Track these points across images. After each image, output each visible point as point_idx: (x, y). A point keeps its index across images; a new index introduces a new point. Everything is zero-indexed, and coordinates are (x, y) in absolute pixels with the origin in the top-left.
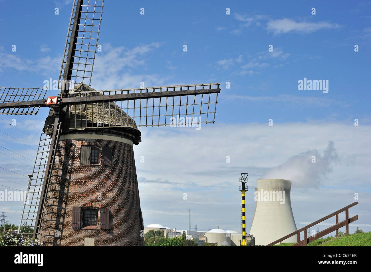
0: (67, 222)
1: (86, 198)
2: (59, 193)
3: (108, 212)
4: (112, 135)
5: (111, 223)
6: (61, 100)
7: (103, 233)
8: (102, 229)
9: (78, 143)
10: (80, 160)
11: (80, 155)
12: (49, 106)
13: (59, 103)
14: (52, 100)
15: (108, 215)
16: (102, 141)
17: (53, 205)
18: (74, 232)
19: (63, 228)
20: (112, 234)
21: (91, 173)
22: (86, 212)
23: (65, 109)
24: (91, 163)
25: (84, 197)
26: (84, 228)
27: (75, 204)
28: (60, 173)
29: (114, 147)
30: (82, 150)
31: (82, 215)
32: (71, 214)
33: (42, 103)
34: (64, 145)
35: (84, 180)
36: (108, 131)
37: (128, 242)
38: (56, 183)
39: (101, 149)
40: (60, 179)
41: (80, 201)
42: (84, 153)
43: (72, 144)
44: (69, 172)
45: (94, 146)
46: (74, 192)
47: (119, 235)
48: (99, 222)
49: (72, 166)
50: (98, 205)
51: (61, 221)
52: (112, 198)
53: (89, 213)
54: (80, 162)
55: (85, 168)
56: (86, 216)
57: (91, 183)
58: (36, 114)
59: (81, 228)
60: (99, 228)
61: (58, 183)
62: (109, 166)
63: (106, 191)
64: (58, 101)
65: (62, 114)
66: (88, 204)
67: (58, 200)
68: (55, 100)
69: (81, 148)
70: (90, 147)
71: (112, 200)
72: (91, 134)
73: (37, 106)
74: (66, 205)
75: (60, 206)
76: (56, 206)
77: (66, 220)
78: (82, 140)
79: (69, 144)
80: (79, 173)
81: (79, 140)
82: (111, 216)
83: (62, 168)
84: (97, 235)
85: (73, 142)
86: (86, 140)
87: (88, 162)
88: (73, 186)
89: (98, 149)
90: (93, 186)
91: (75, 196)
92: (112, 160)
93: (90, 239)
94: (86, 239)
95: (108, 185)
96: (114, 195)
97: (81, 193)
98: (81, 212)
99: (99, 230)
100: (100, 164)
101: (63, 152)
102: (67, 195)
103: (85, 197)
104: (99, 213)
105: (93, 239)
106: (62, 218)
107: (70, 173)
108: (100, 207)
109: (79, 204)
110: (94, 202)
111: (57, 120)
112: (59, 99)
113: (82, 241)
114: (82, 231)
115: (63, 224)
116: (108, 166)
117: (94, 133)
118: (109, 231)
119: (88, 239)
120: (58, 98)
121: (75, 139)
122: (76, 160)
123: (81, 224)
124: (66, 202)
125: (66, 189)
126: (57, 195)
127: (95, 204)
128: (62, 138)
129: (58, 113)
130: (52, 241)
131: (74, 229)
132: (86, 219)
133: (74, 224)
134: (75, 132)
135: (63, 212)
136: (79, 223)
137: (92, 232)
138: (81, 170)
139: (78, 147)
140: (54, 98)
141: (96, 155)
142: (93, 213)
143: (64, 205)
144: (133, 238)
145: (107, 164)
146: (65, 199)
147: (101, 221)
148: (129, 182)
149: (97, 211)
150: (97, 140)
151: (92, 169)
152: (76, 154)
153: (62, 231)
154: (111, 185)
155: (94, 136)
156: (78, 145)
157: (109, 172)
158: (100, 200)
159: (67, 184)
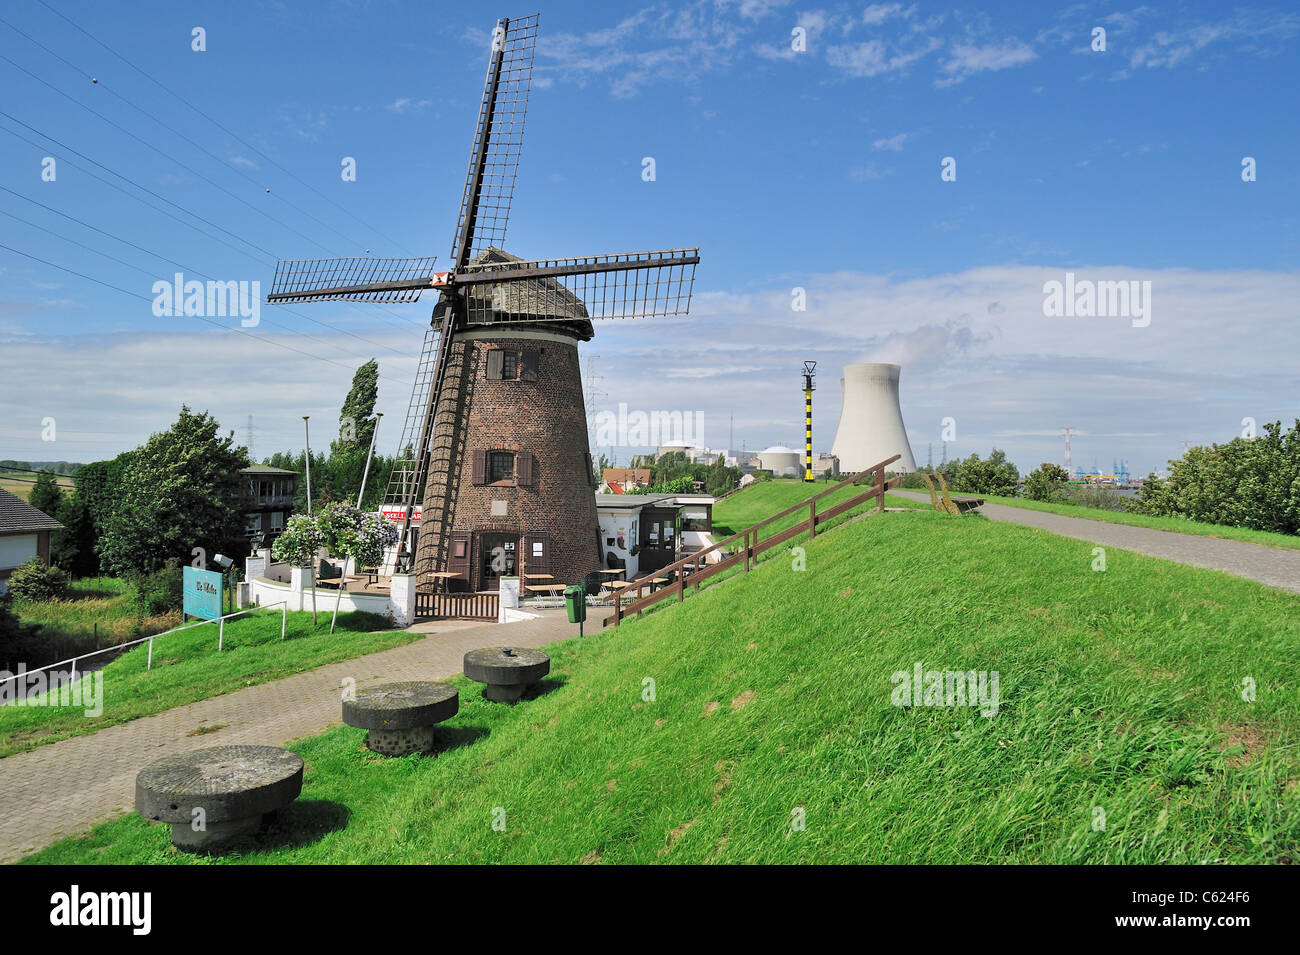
0: (465, 475)
2: (453, 428)
3: (531, 457)
4: (538, 330)
5: (535, 474)
6: (454, 278)
7: (522, 492)
9: (483, 345)
10: (486, 373)
12: (437, 287)
13: (450, 283)
14: (440, 279)
15: (530, 462)
16: (521, 341)
17: (444, 447)
18: (476, 491)
19: (458, 485)
20: (537, 493)
21: (503, 394)
22: (496, 458)
23: (462, 291)
24: (504, 378)
25: (491, 433)
26: (491, 485)
27: (478, 445)
28: (455, 394)
29: (542, 350)
30: (489, 359)
31: (489, 463)
32: (471, 461)
33: (426, 283)
34: (461, 348)
35: (492, 405)
36: (531, 325)
37: (565, 505)
38: (449, 411)
39: (521, 354)
40: (454, 404)
41: (485, 440)
42: (492, 362)
43: (474, 348)
44: (469, 394)
46: (476, 426)
47: (548, 495)
48: (516, 475)
49: (473, 383)
50: (514, 448)
51: (456, 473)
52: (536, 435)
53: (501, 458)
54: (486, 377)
55: (494, 385)
56: (496, 464)
57: (503, 410)
58: (415, 301)
59: (485, 485)
60: (515, 484)
61: (452, 412)
62: (533, 382)
64: (449, 280)
65: (456, 299)
66: (499, 445)
67: (451, 439)
68: (444, 279)
70: (503, 352)
71: (537, 438)
72: (504, 330)
73: (418, 287)
74: (464, 446)
75: (454, 448)
76: (448, 448)
77: (463, 472)
78: (491, 341)
79: (470, 347)
80: (485, 394)
81: (484, 341)
82: (535, 463)
83: (457, 386)
84: (512, 495)
85: (476, 344)
86: (496, 341)
87: (499, 376)
88: (475, 417)
89: (515, 355)
90: (506, 416)
91: (479, 432)
92: (537, 372)
93: (500, 502)
94: (494, 502)
95: (531, 413)
96: (541, 429)
97: (486, 428)
98: (486, 458)
99: (515, 487)
100: (518, 379)
101: (460, 360)
102: (465, 430)
103: (493, 433)
104: (515, 459)
105: (506, 502)
106: (457, 469)
107: (472, 395)
108: (517, 449)
109: (484, 445)
110: (507, 441)
111: (449, 310)
112: (451, 277)
113: (487, 505)
114: (488, 489)
115: (458, 477)
117: (508, 329)
118: (532, 488)
119: (497, 501)
120: (450, 274)
121: (479, 340)
122: (481, 374)
123: (486, 477)
124: (464, 443)
125: (464, 421)
126: (451, 430)
127: (509, 445)
128: (457, 337)
129: (452, 299)
130: (442, 506)
131: (475, 486)
132: (496, 469)
133: (474, 478)
134: (478, 328)
135: (459, 458)
136: (484, 475)
137: (503, 490)
138: (487, 389)
139: (483, 352)
140: (442, 274)
141: (513, 364)
142: (506, 458)
143: (460, 448)
145: (528, 377)
146: (462, 437)
147: (519, 472)
148: (567, 407)
149: (513, 455)
150: (514, 340)
151: (504, 388)
152: (480, 364)
153: (457, 490)
154: (536, 413)
155: (509, 334)
156: (485, 348)
157: (533, 391)
158: (517, 438)
159: (465, 413)
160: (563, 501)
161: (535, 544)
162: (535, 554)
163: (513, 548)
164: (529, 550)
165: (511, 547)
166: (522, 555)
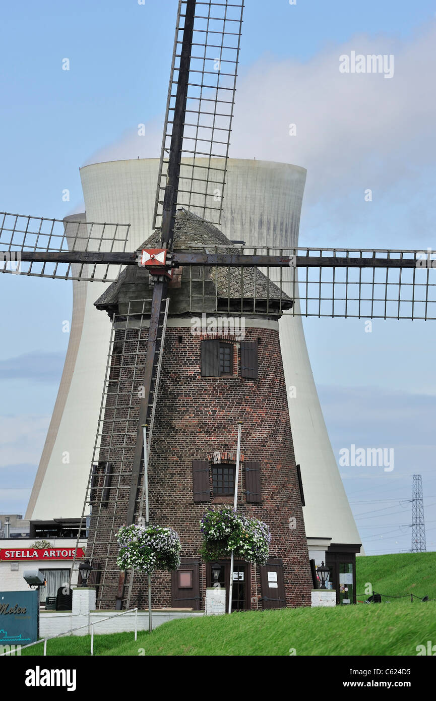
0: (183, 491)
1: (216, 443)
5: (263, 490)
7: (251, 511)
8: (249, 502)
11: (200, 360)
13: (168, 263)
15: (258, 474)
18: (200, 510)
19: (173, 503)
21: (223, 394)
22: (215, 471)
25: (212, 441)
27: (197, 455)
31: (211, 476)
35: (211, 407)
39: (238, 346)
41: (206, 449)
43: (182, 338)
45: (225, 340)
46: (193, 432)
47: (277, 514)
52: (262, 442)
53: (221, 471)
54: (201, 373)
55: (212, 384)
56: (214, 477)
57: (224, 413)
59: (210, 502)
60: (243, 501)
63: (251, 429)
64: (167, 259)
66: (222, 455)
69: (201, 346)
71: (262, 446)
77: (179, 487)
80: (201, 394)
82: (262, 476)
85: (184, 333)
88: (189, 421)
89: (231, 346)
90: (228, 420)
91: (196, 440)
95: (253, 416)
96: (265, 435)
97: (206, 434)
100: (236, 376)
103: (215, 441)
107: (184, 394)
108: (243, 459)
109: (205, 454)
110: (232, 450)
111: (158, 292)
116: (251, 379)
122: (193, 370)
129: (161, 280)
131: (197, 503)
132: (215, 483)
133: (196, 494)
138: (204, 388)
139: (195, 343)
147: (247, 487)
151: (223, 386)
152: (193, 357)
157: (254, 390)
158: (243, 446)
161: (269, 573)
162: (271, 585)
163: (242, 579)
164: (264, 580)
165: (241, 577)
166: (255, 586)
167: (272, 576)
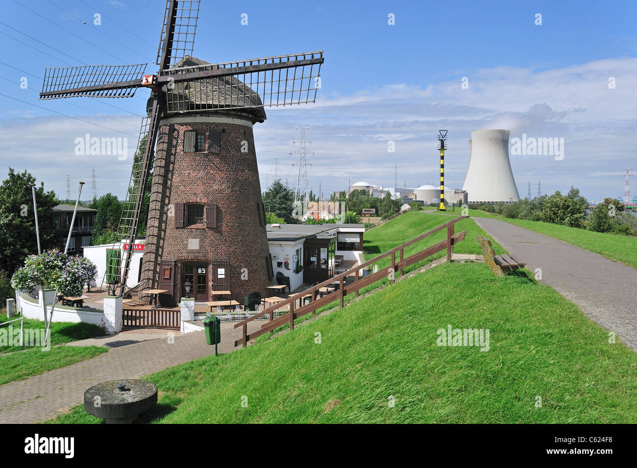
0: (170, 221)
1: (190, 192)
2: (162, 187)
3: (216, 207)
4: (220, 116)
5: (219, 219)
6: (157, 79)
7: (210, 233)
8: (208, 228)
9: (181, 127)
10: (183, 148)
11: (183, 143)
13: (154, 82)
14: (147, 80)
15: (215, 211)
16: (208, 124)
17: (156, 201)
18: (178, 232)
19: (166, 228)
20: (221, 233)
21: (195, 163)
22: (191, 209)
23: (162, 89)
24: (196, 151)
25: (187, 191)
26: (189, 227)
27: (178, 199)
28: (163, 163)
29: (224, 130)
30: (185, 137)
31: (186, 212)
33: (139, 83)
34: (167, 130)
36: (215, 113)
37: (241, 241)
38: (159, 175)
39: (208, 134)
40: (163, 170)
41: (183, 196)
42: (187, 140)
43: (175, 130)
44: (172, 163)
45: (199, 130)
46: (177, 186)
48: (205, 220)
49: (175, 155)
50: (204, 201)
51: (164, 219)
52: (220, 191)
54: (183, 150)
55: (189, 157)
57: (195, 174)
58: (132, 96)
59: (184, 227)
60: (205, 227)
61: (161, 176)
62: (217, 154)
64: (153, 80)
65: (160, 94)
66: (193, 199)
67: (160, 195)
68: (150, 80)
69: (184, 134)
70: (195, 133)
71: (220, 194)
72: (195, 116)
73: (134, 86)
74: (169, 200)
75: (163, 201)
76: (159, 201)
77: (169, 218)
78: (186, 124)
79: (172, 129)
80: (182, 163)
81: (182, 125)
82: (219, 211)
84: (203, 234)
85: (176, 127)
86: (190, 124)
87: (193, 150)
88: (176, 179)
89: (204, 134)
90: (198, 178)
91: (178, 191)
92: (220, 146)
93: (194, 239)
94: (190, 240)
95: (215, 176)
96: (224, 187)
97: (184, 187)
98: (184, 209)
99: (204, 229)
100: (206, 152)
101: (166, 139)
102: (170, 189)
104: (205, 209)
105: (198, 240)
106: (165, 216)
107: (174, 163)
108: (206, 202)
109: (183, 199)
110: (199, 197)
111: (155, 102)
112: (155, 78)
113: (185, 242)
114: (185, 231)
115: (166, 222)
116: (215, 153)
117: (198, 115)
118: (217, 230)
119: (192, 239)
120: (154, 76)
121: (178, 124)
122: (180, 148)
123: (184, 222)
124: (169, 197)
125: (169, 182)
126: (160, 189)
127: (200, 199)
128: (163, 122)
129: (157, 94)
130: (155, 243)
131: (177, 228)
132: (191, 216)
133: (176, 223)
134: (177, 115)
135: (166, 208)
136: (182, 221)
137: (196, 231)
138: (184, 159)
139: (181, 132)
140: (149, 76)
141: (202, 140)
142: (198, 209)
143: (167, 201)
144: (248, 236)
145: (213, 150)
146: (168, 194)
147: (207, 219)
148: (243, 171)
149: (203, 206)
150: (203, 124)
151: (196, 158)
152: (179, 141)
153: (165, 231)
154: (219, 176)
155: (199, 119)
156: (181, 130)
157: (217, 160)
158: (207, 194)
159: (170, 176)
160: (240, 238)
161: (219, 270)
162: (219, 277)
163: (204, 272)
164: (215, 273)
165: (203, 271)
166: (210, 277)
167: (221, 272)
